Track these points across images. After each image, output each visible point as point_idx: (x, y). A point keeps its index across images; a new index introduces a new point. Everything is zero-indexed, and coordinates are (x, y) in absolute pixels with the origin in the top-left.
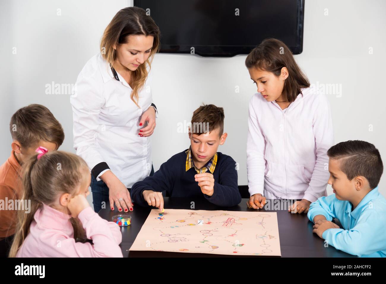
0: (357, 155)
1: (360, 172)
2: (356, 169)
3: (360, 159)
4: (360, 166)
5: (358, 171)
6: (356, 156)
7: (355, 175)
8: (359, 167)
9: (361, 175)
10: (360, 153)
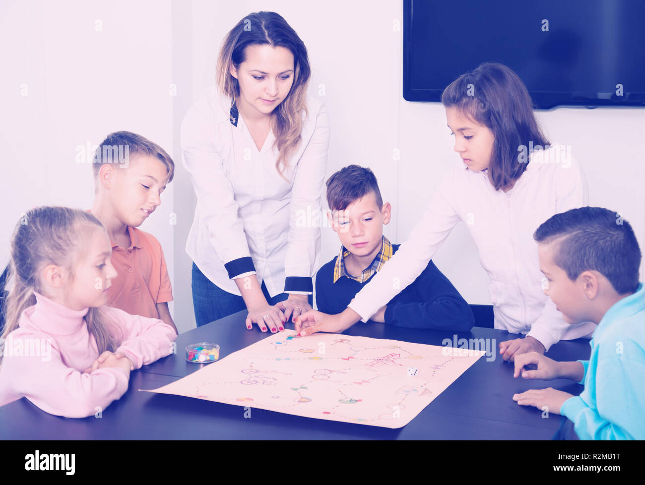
0: (580, 231)
1: (588, 262)
2: (580, 257)
3: (585, 238)
4: (588, 252)
5: (583, 261)
6: (578, 234)
7: (580, 269)
8: (585, 253)
9: (590, 268)
10: (585, 228)
